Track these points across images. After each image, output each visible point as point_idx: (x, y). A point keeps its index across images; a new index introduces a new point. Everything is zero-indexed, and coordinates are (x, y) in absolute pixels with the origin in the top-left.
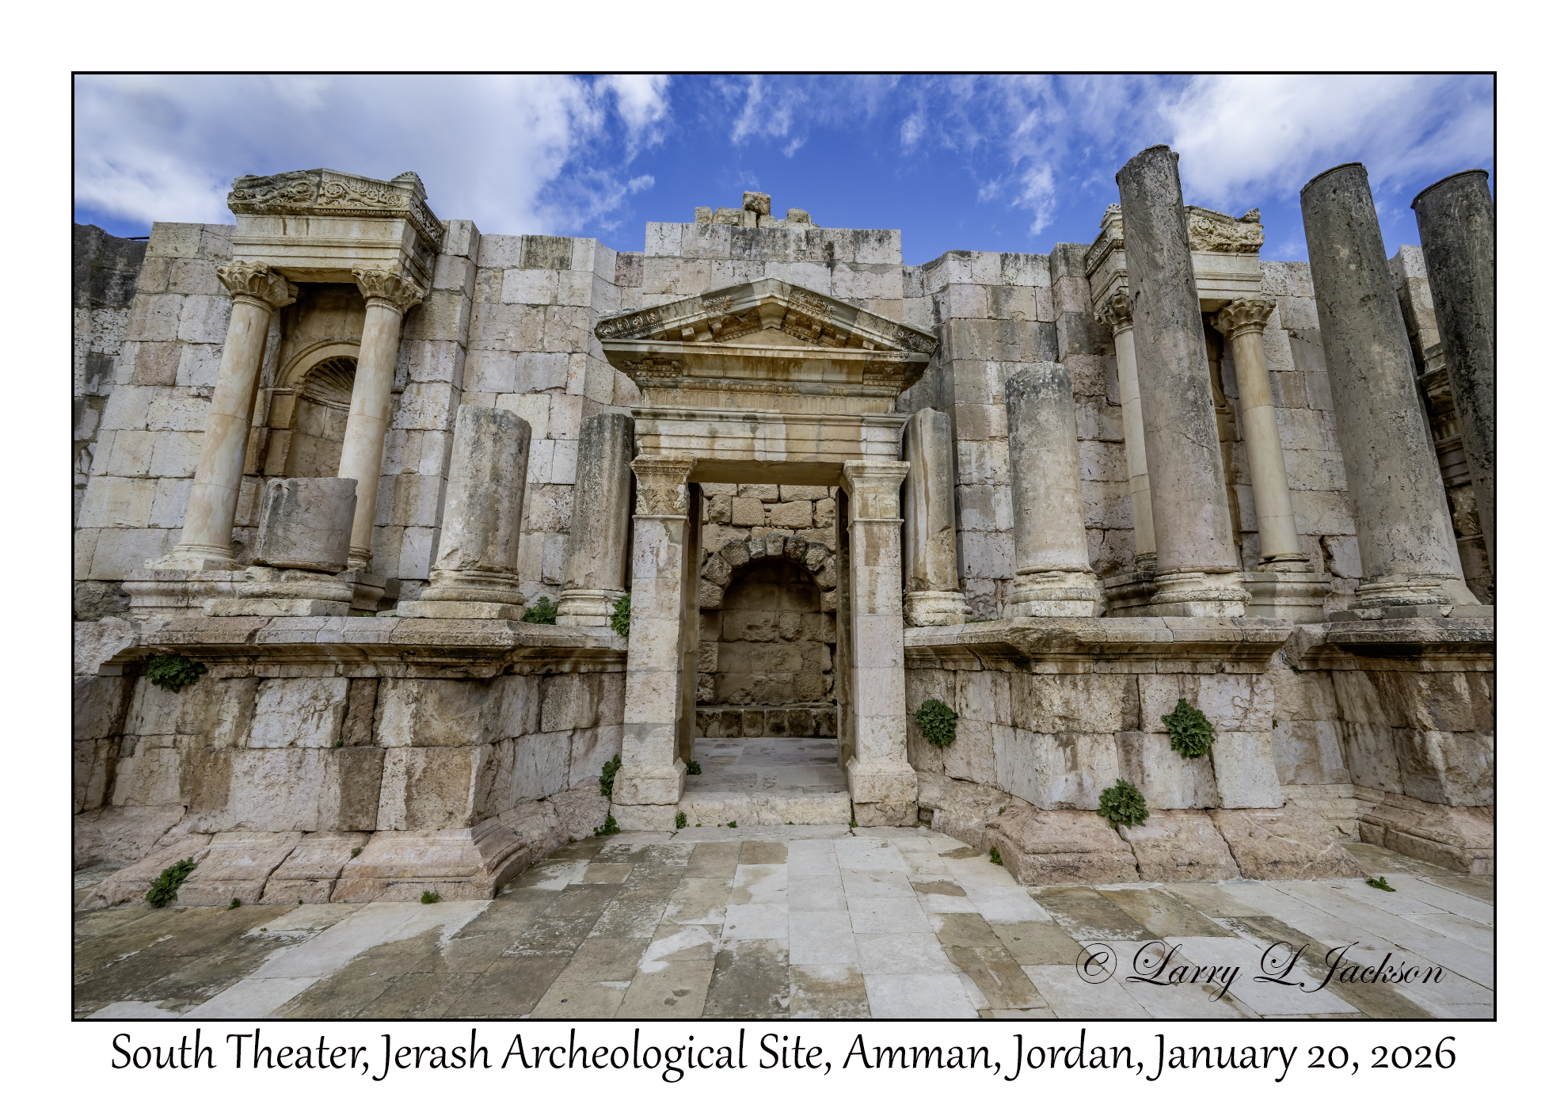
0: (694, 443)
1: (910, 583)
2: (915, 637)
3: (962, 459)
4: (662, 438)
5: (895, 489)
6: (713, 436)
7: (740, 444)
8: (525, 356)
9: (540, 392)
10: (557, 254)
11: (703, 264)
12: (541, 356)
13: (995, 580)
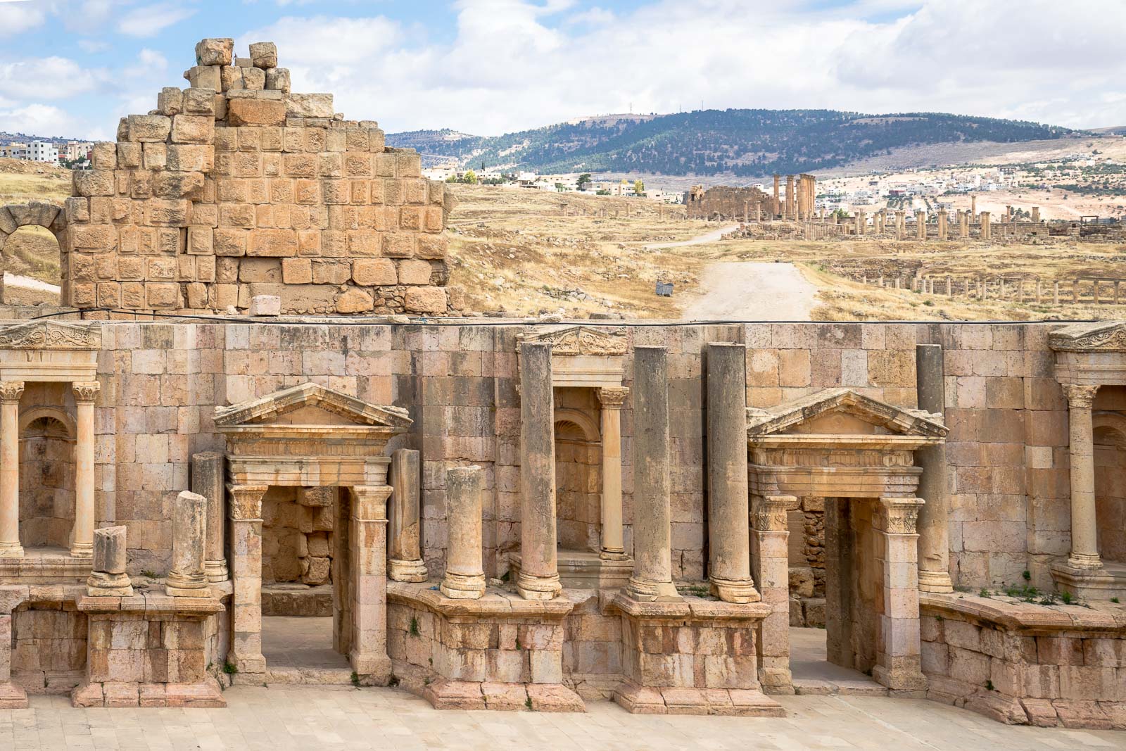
0: (266, 477)
1: (392, 555)
2: (392, 588)
3: (426, 473)
4: (248, 475)
5: (383, 502)
6: (277, 472)
7: (291, 477)
8: (151, 409)
9: (162, 433)
10: (163, 338)
11: (264, 354)
12: (160, 409)
13: (443, 549)
